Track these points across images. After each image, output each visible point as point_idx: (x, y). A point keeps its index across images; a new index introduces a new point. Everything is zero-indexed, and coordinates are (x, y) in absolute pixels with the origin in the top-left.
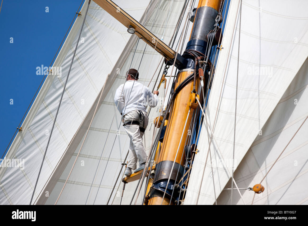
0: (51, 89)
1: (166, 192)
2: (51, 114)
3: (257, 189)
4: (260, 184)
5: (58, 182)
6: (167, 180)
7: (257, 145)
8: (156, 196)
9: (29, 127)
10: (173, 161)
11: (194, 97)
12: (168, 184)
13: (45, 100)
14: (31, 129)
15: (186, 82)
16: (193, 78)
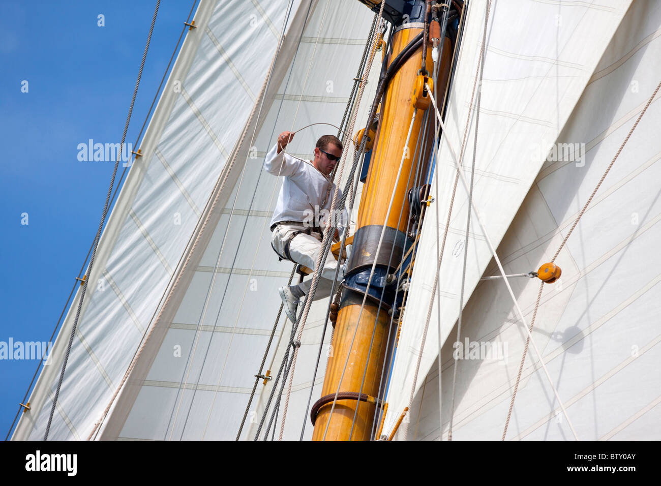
0: (196, 62)
1: (369, 292)
2: (201, 116)
3: (546, 275)
4: (553, 262)
5: (197, 273)
6: (371, 266)
7: (546, 178)
8: (351, 302)
9: (156, 149)
10: (382, 225)
11: (420, 86)
12: (371, 275)
13: (186, 88)
14: (160, 152)
15: (407, 52)
16: (421, 44)
